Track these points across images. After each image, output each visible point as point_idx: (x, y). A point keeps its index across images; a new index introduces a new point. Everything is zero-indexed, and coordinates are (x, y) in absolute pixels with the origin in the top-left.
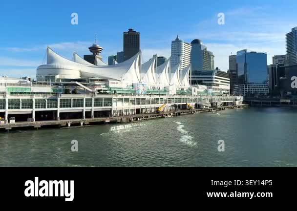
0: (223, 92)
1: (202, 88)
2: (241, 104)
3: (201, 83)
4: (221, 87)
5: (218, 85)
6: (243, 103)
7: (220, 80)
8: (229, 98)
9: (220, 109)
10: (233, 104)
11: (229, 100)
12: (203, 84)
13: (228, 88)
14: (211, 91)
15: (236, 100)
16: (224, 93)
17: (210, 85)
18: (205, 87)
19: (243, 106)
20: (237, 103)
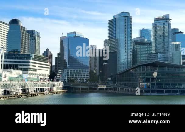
0: (40, 77)
1: (15, 73)
2: (60, 90)
3: (16, 67)
4: (38, 72)
5: (35, 70)
6: (63, 88)
7: (37, 65)
8: (47, 84)
10: (51, 90)
12: (18, 69)
13: (48, 72)
14: (25, 76)
15: (54, 86)
16: (41, 79)
17: (25, 70)
18: (21, 72)
19: (60, 92)
20: (55, 89)
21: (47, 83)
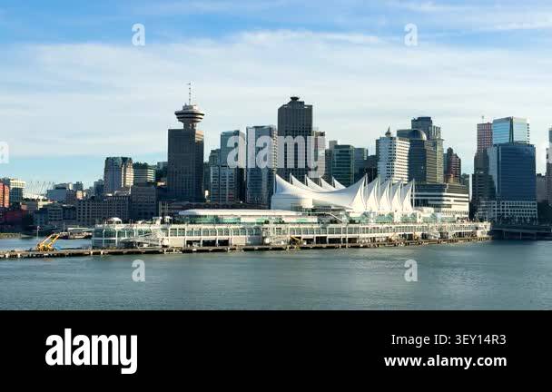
0: (457, 216)
1: (428, 212)
2: (485, 236)
3: (425, 203)
4: (454, 208)
5: (450, 206)
6: (489, 233)
7: (452, 199)
8: (468, 226)
9: (451, 241)
10: (473, 235)
11: (466, 228)
12: (428, 205)
13: (466, 208)
14: (439, 216)
15: (477, 228)
16: (458, 218)
17: (438, 207)
18: (432, 210)
19: (487, 239)
20: (479, 233)
21: (466, 224)
